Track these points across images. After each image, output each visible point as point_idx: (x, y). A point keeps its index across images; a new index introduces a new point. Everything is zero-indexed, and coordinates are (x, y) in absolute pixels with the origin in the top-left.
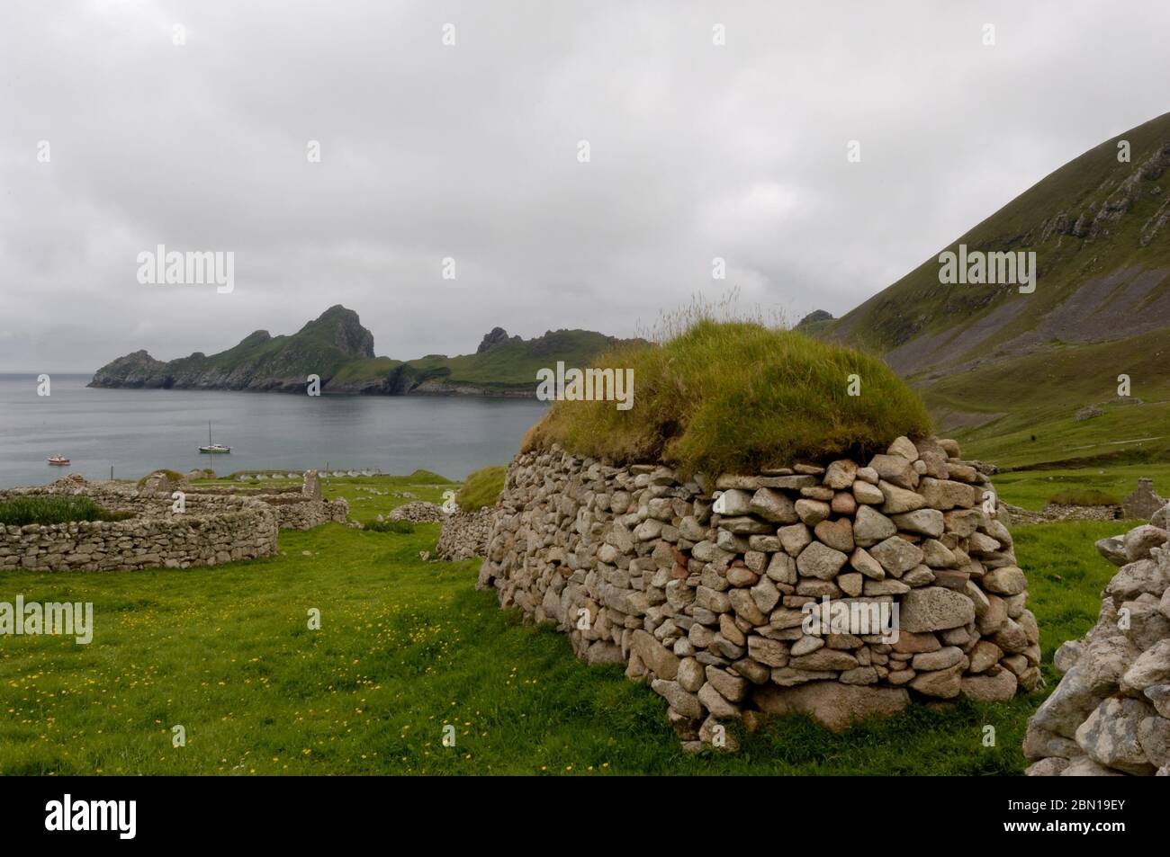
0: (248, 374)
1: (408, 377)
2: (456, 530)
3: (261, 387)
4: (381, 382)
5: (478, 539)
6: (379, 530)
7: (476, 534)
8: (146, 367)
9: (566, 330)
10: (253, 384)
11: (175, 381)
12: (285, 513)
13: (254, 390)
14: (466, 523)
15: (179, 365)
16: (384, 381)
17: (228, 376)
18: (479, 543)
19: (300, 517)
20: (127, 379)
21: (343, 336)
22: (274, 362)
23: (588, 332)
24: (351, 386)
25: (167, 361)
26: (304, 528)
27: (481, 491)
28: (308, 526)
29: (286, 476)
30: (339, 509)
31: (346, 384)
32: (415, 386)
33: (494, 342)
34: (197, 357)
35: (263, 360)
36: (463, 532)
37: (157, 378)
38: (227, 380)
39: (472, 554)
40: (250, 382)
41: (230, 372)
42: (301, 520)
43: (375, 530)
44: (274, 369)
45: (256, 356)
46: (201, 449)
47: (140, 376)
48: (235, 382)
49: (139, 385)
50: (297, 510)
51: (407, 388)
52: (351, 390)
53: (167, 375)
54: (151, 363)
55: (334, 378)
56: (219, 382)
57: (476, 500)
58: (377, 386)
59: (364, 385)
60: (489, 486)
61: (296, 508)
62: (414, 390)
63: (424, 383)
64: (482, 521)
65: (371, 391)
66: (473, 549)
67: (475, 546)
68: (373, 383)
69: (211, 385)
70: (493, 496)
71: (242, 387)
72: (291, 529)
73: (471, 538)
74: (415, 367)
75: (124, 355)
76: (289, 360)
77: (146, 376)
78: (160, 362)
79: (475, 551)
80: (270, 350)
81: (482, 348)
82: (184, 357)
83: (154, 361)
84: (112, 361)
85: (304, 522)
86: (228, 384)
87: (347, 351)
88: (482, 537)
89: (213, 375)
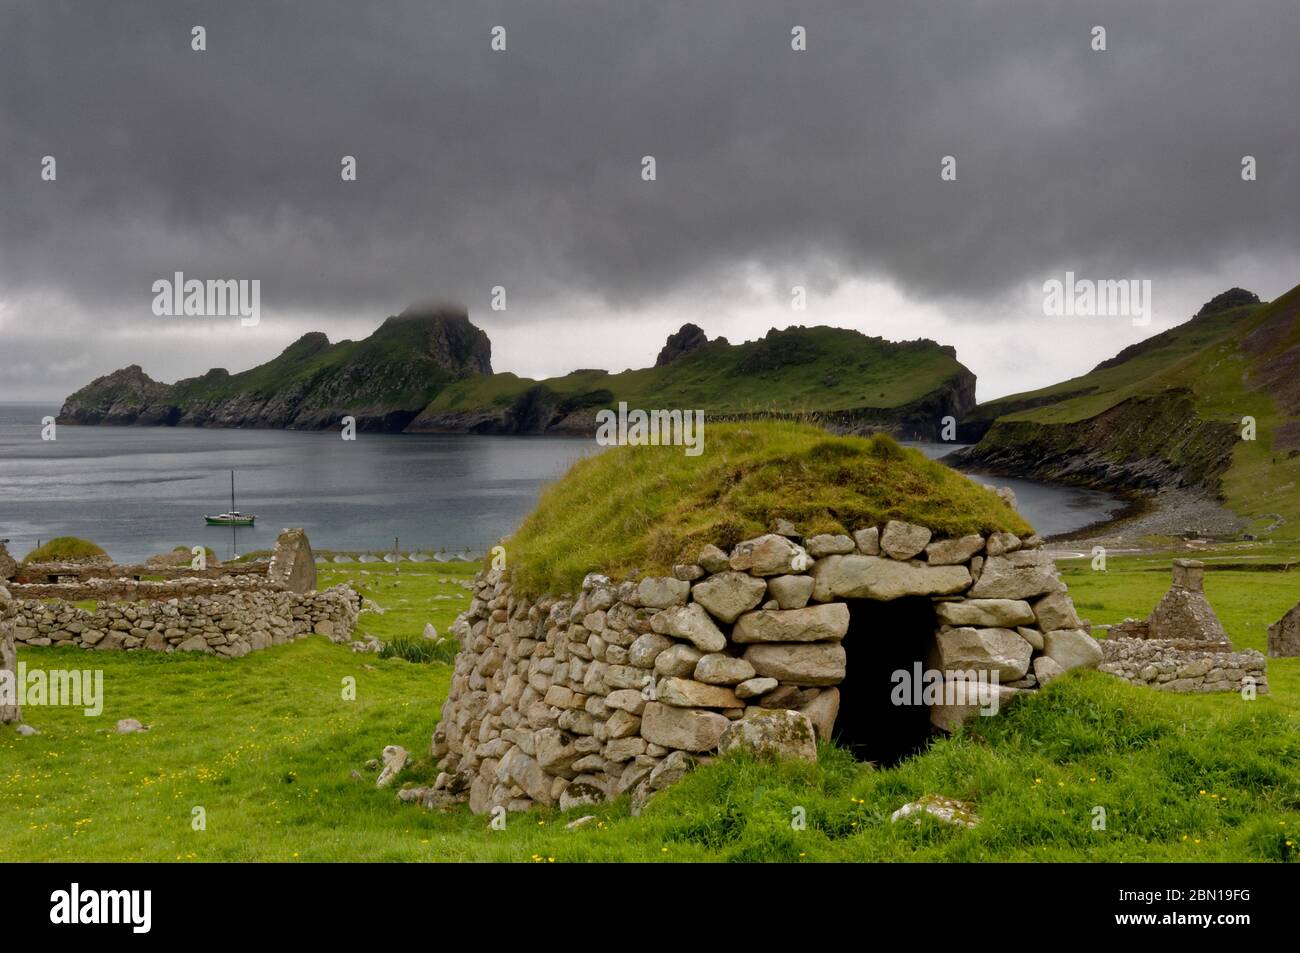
0: (295, 402)
1: (544, 406)
2: (487, 675)
3: (315, 422)
4: (501, 413)
5: (565, 718)
6: (413, 657)
7: (559, 695)
8: (140, 393)
9: (802, 327)
10: (301, 418)
11: (185, 414)
12: (189, 615)
13: (303, 427)
14: (524, 646)
15: (188, 387)
16: (506, 413)
17: (264, 405)
18: (568, 735)
19: (223, 625)
20: (110, 412)
21: (441, 340)
22: (335, 384)
23: (839, 331)
24: (455, 421)
25: (172, 382)
26: (233, 652)
27: (589, 515)
28: (245, 648)
29: (330, 560)
30: (330, 609)
31: (446, 418)
32: (556, 420)
33: (683, 348)
34: (217, 375)
35: (317, 379)
36: (512, 686)
37: (155, 409)
38: (264, 411)
39: (538, 786)
40: (298, 413)
41: (268, 399)
42: (225, 631)
43: (407, 658)
44: (334, 393)
45: (308, 374)
46: (208, 520)
47: (131, 406)
48: (275, 416)
49: (129, 420)
50: (215, 609)
51: (544, 425)
52: (455, 427)
53: (172, 404)
54: (147, 386)
55: (427, 409)
56: (250, 416)
57: (566, 550)
58: (496, 420)
59: (475, 420)
60: (621, 491)
61: (216, 604)
62: (555, 427)
63: (571, 415)
64: (582, 639)
65: (486, 429)
66: (545, 760)
67: (551, 749)
68: (489, 416)
69: (238, 419)
70: (633, 531)
71: (284, 423)
72: (202, 653)
73: (537, 712)
74: (556, 389)
75: (107, 374)
76: (357, 379)
77: (139, 407)
78: (161, 385)
79: (550, 773)
80: (327, 364)
81: (664, 357)
82: (197, 376)
83: (151, 382)
84: (89, 383)
85: (232, 636)
86: (264, 418)
87: (449, 364)
88: (581, 709)
89: (241, 403)
